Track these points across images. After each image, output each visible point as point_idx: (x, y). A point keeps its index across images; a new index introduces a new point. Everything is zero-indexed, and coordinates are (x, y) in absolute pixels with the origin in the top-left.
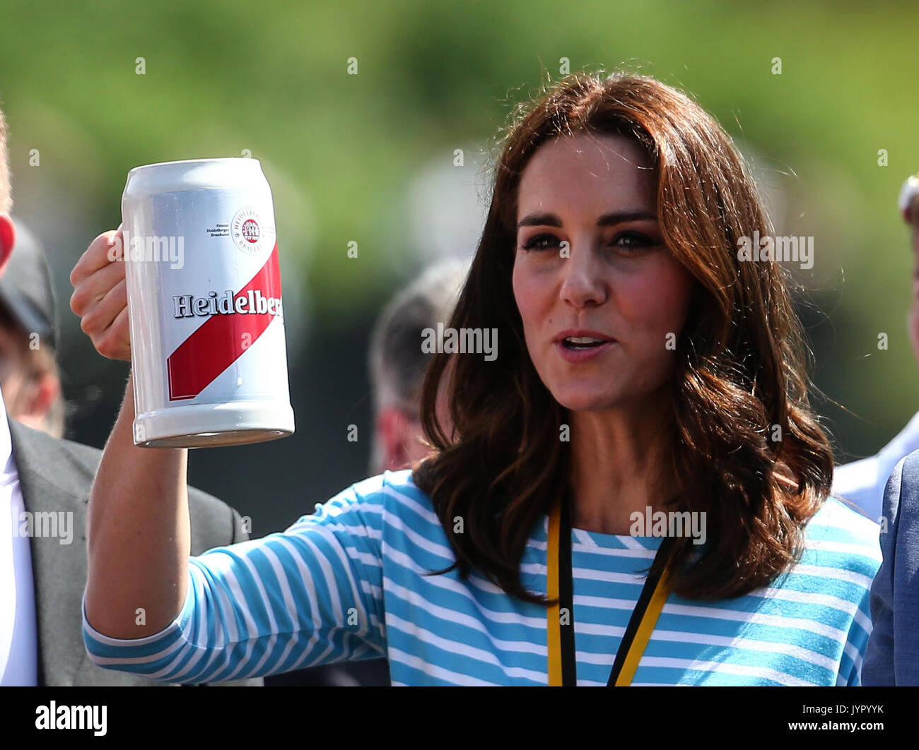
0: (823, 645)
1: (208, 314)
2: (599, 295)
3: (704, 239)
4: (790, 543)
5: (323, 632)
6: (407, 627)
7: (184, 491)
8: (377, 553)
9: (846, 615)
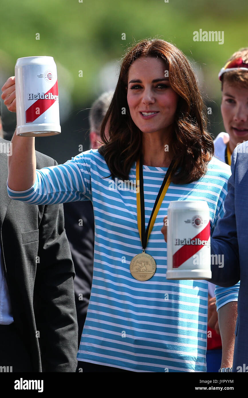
0: (213, 198)
1: (37, 99)
2: (153, 101)
3: (182, 86)
4: (204, 168)
5: (74, 192)
6: (98, 192)
7: (34, 151)
8: (89, 171)
9: (220, 189)
